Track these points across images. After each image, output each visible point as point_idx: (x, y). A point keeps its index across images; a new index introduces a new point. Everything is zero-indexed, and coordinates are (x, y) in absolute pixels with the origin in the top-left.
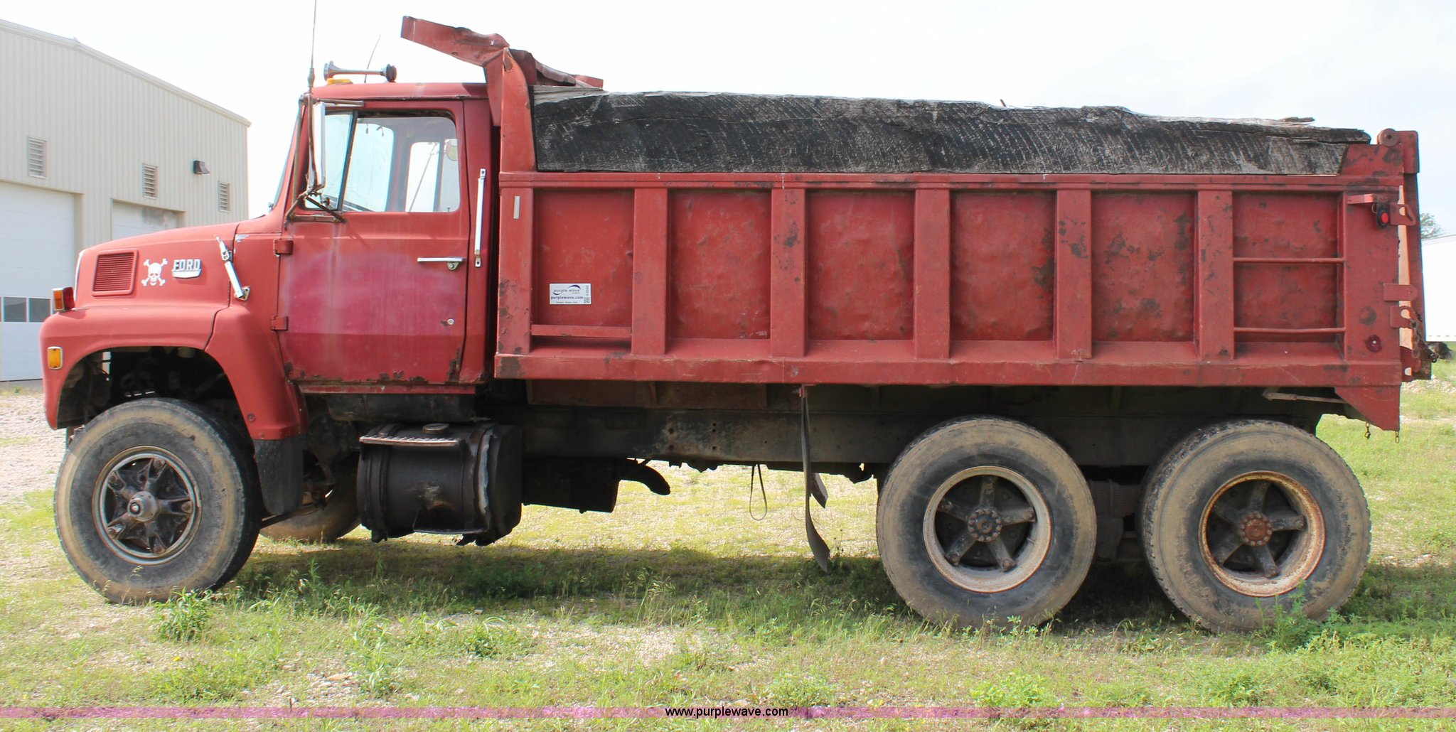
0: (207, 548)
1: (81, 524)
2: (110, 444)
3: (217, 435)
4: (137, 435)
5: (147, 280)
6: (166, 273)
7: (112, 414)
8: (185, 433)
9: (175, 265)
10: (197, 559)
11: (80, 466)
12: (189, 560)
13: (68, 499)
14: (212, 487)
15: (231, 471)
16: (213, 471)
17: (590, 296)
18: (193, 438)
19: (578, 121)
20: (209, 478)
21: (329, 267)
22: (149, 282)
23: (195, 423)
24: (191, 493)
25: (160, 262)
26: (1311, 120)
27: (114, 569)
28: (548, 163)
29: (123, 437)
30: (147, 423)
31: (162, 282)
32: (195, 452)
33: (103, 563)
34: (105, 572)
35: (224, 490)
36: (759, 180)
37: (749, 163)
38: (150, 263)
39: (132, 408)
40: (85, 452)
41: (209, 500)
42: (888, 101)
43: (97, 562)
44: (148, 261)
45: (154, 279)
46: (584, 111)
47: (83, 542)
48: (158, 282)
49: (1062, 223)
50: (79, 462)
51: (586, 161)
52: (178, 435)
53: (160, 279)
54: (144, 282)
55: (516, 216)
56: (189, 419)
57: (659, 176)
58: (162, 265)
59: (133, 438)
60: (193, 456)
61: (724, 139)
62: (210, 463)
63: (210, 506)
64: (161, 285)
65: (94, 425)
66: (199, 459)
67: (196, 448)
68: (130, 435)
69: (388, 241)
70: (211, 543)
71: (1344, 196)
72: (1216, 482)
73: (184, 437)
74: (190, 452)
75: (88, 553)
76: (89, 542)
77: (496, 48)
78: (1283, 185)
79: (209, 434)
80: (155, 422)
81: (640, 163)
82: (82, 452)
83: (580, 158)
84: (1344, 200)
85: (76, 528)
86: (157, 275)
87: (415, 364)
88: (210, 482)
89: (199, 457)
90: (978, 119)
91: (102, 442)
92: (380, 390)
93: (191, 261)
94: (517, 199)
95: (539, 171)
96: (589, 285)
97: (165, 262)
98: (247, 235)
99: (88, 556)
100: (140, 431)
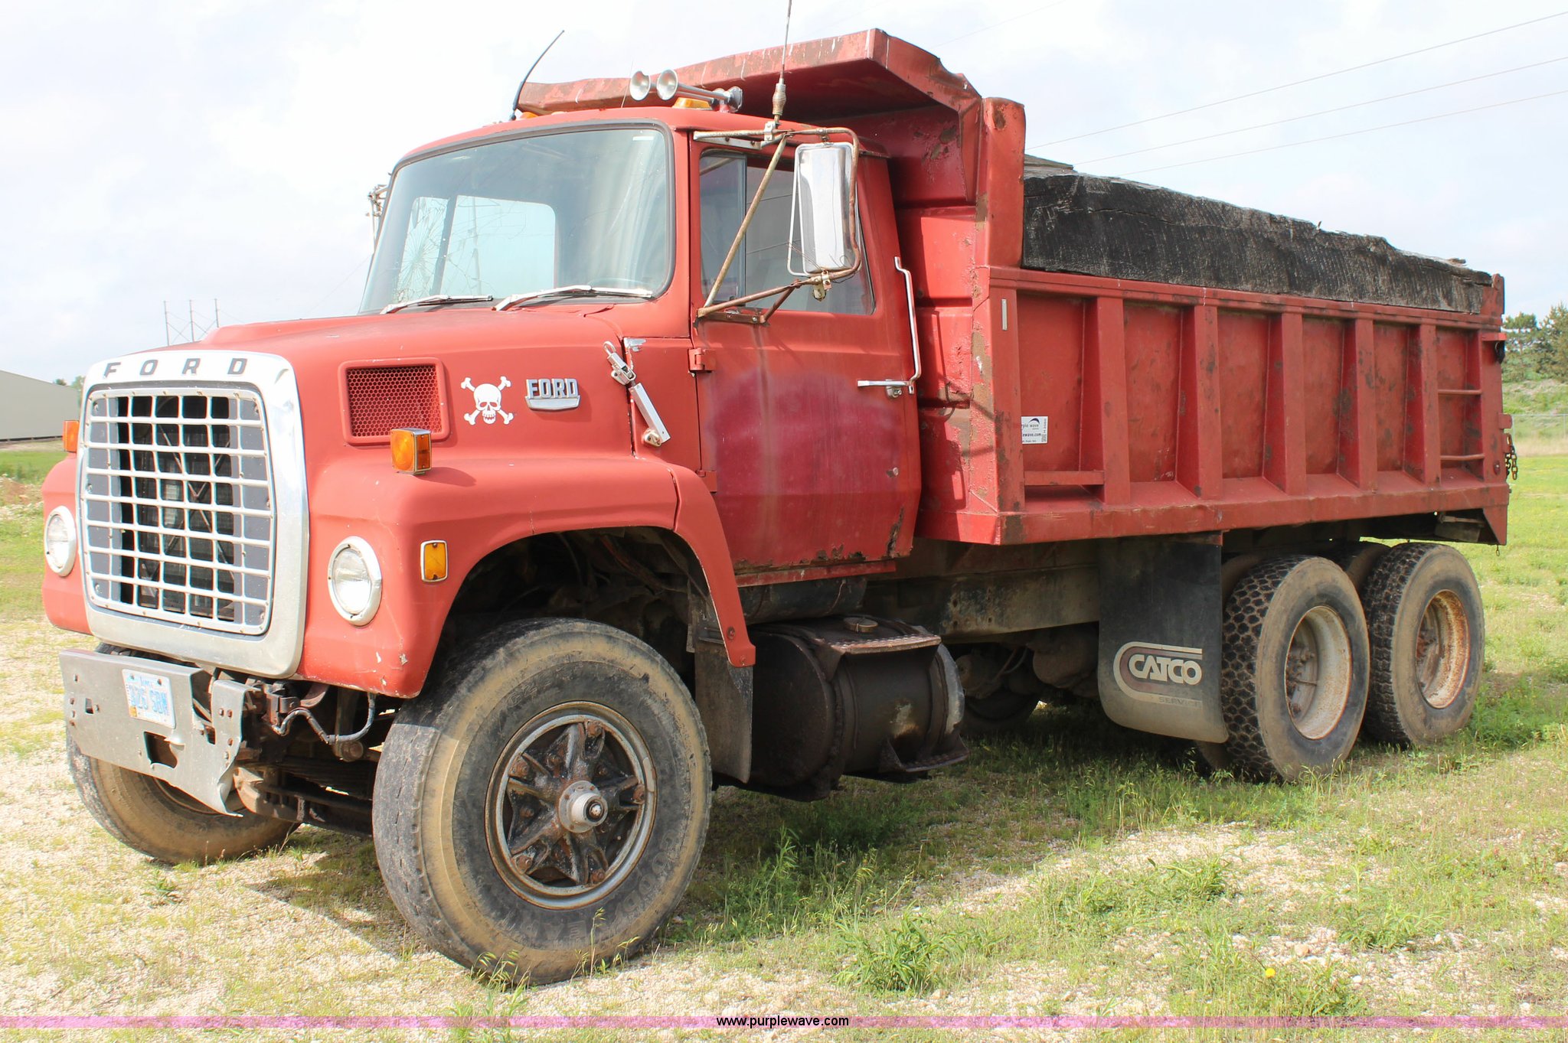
0: (672, 855)
1: (472, 860)
2: (518, 707)
3: (672, 670)
4: (559, 685)
5: (476, 413)
6: (511, 400)
7: (511, 655)
8: (634, 672)
9: (530, 390)
10: (657, 876)
11: (469, 754)
12: (646, 883)
13: (449, 821)
14: (676, 755)
15: (696, 724)
16: (677, 728)
17: (1046, 433)
18: (646, 678)
19: (1060, 206)
20: (671, 741)
21: (760, 394)
22: (480, 418)
23: (643, 653)
24: (638, 771)
25: (497, 383)
26: (1463, 262)
27: (531, 926)
28: (1033, 257)
29: (539, 692)
30: (576, 664)
31: (508, 418)
32: (649, 701)
33: (513, 920)
34: (517, 934)
35: (692, 757)
36: (1188, 293)
37: (1180, 273)
38: (475, 384)
39: (544, 641)
40: (477, 728)
41: (672, 777)
42: (1265, 213)
43: (503, 921)
44: (468, 380)
45: (489, 413)
46: (1065, 193)
47: (477, 891)
48: (499, 417)
49: (1360, 353)
50: (465, 748)
51: (1065, 260)
52: (625, 676)
53: (502, 413)
54: (471, 419)
55: (1005, 327)
56: (633, 648)
57: (1119, 283)
58: (501, 387)
59: (555, 691)
60: (648, 708)
61: (1164, 242)
62: (672, 716)
63: (673, 787)
64: (506, 422)
65: (482, 678)
66: (656, 712)
67: (651, 694)
68: (548, 688)
69: (821, 354)
70: (678, 846)
71: (1480, 333)
72: (1425, 603)
73: (634, 679)
74: (643, 702)
75: (488, 909)
76: (487, 890)
77: (969, 95)
78: (1455, 321)
79: (663, 668)
80: (588, 659)
81: (1104, 268)
82: (470, 730)
83: (1058, 255)
84: (1479, 337)
85: (465, 868)
86: (494, 404)
87: (857, 534)
88: (673, 746)
89: (656, 708)
90: (1314, 240)
91: (504, 707)
92: (799, 576)
93: (560, 381)
94: (1004, 302)
95: (1022, 267)
96: (1046, 418)
97: (505, 382)
98: (644, 341)
99: (488, 915)
100: (566, 679)
